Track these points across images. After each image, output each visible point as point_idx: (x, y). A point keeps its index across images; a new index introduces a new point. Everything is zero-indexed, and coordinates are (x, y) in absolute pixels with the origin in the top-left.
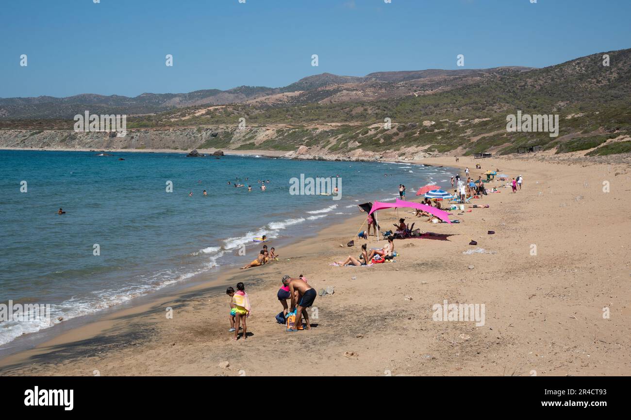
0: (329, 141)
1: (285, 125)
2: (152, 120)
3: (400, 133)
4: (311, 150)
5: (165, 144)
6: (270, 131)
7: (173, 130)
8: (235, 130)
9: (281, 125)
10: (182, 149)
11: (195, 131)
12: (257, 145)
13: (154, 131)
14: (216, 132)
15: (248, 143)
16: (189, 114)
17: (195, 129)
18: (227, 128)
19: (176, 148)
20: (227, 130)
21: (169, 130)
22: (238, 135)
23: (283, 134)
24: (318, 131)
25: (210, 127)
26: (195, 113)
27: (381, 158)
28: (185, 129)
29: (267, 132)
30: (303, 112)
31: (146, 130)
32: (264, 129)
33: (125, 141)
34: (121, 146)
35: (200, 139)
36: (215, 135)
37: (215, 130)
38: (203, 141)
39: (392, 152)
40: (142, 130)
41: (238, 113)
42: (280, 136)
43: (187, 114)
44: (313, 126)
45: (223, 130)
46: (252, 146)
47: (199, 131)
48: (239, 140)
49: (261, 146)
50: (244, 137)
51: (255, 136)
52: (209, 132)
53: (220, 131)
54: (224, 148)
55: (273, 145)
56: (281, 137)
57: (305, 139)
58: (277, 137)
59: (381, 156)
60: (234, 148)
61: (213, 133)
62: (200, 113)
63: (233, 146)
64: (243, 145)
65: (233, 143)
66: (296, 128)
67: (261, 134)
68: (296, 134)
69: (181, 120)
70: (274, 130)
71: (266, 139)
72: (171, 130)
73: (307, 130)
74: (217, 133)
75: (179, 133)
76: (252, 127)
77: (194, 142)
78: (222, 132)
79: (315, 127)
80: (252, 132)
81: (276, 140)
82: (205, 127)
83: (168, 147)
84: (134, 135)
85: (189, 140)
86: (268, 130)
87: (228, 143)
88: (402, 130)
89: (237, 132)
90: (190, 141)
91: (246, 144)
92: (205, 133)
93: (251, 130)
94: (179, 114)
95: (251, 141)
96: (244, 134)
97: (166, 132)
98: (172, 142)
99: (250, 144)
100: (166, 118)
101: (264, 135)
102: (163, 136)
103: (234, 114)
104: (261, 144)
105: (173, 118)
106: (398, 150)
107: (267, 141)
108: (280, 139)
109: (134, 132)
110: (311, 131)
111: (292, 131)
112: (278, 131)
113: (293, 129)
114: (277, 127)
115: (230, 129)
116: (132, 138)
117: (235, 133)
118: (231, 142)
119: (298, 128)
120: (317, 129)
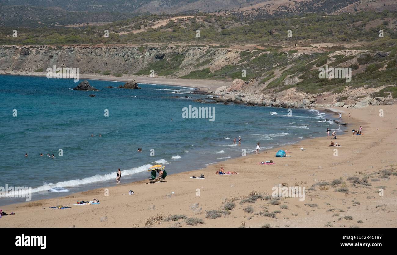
0: (273, 73)
1: (254, 45)
2: (95, 33)
3: (361, 66)
4: (247, 86)
5: (94, 67)
6: (232, 53)
7: (107, 48)
8: (187, 51)
9: (249, 46)
10: (115, 75)
11: (135, 51)
12: (212, 72)
13: (81, 49)
14: (163, 53)
15: (201, 68)
16: (146, 26)
17: (136, 47)
18: (178, 47)
19: (107, 74)
20: (176, 51)
21: (101, 48)
22: (190, 57)
23: (248, 59)
24: (296, 55)
25: (156, 45)
26: (153, 25)
27: (312, 102)
28: (122, 48)
29: (229, 55)
30: (297, 26)
31: (71, 48)
32: (225, 50)
33: (41, 61)
34: (35, 68)
35: (142, 61)
36: (160, 57)
37: (162, 50)
38: (145, 65)
39: (330, 95)
40: (65, 47)
41: (210, 26)
42: (244, 60)
43: (142, 26)
44: (292, 48)
45: (171, 51)
46: (204, 74)
47: (141, 50)
48: (190, 64)
49: (217, 74)
50: (198, 60)
51: (212, 59)
52: (154, 53)
53: (167, 51)
54: (169, 74)
55: (232, 73)
56: (245, 63)
57: (276, 65)
58: (240, 62)
59: (312, 100)
60: (181, 76)
61: (158, 54)
62: (159, 25)
63: (181, 73)
64: (195, 72)
65: (182, 69)
66: (268, 51)
67: (220, 57)
68: (267, 58)
69: (132, 34)
70: (237, 52)
71: (225, 63)
72: (103, 48)
73: (282, 53)
74: (164, 55)
75: (114, 52)
76: (210, 48)
77: (132, 66)
78: (170, 53)
79: (294, 49)
80: (209, 54)
81: (238, 67)
82: (150, 44)
83: (98, 72)
84: (53, 53)
85: (127, 62)
86: (230, 51)
87: (176, 68)
88: (363, 62)
89: (190, 54)
90: (128, 64)
91: (198, 71)
92: (148, 53)
93: (208, 52)
94: (133, 25)
95: (206, 67)
96: (198, 56)
97: (97, 51)
98: (103, 65)
99: (204, 70)
100: (113, 31)
101: (223, 59)
102: (92, 56)
103: (204, 27)
104: (217, 71)
105: (123, 30)
106: (339, 92)
107: (226, 68)
108: (243, 65)
109: (54, 49)
110: (286, 55)
111: (261, 54)
112: (243, 54)
113: (264, 51)
114: (243, 48)
115: (182, 50)
116: (51, 57)
117: (187, 54)
118: (181, 66)
119: (270, 50)
120: (296, 52)
